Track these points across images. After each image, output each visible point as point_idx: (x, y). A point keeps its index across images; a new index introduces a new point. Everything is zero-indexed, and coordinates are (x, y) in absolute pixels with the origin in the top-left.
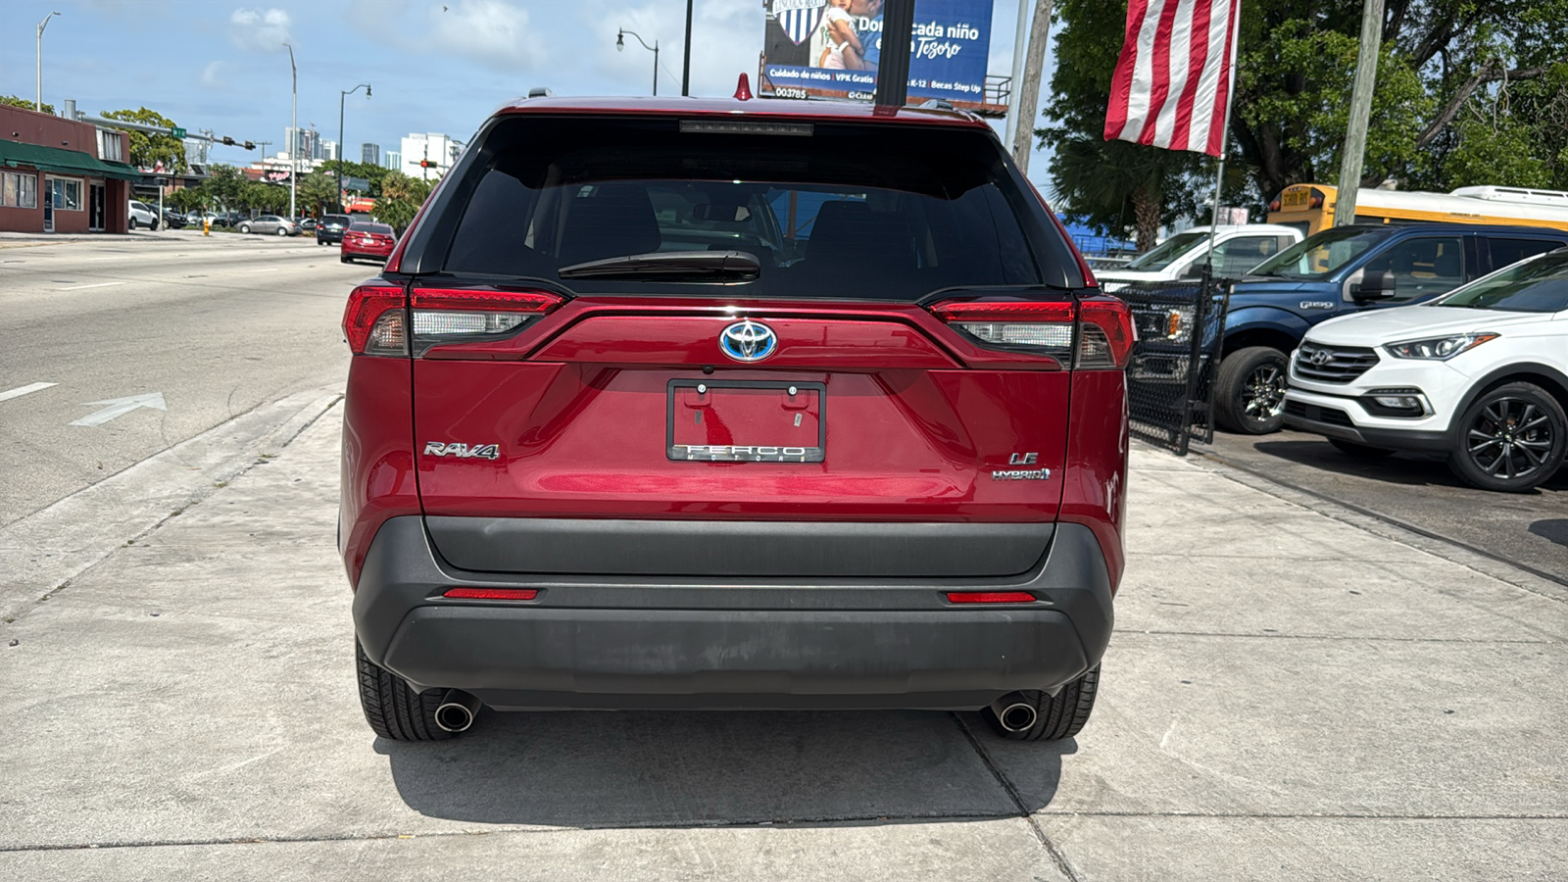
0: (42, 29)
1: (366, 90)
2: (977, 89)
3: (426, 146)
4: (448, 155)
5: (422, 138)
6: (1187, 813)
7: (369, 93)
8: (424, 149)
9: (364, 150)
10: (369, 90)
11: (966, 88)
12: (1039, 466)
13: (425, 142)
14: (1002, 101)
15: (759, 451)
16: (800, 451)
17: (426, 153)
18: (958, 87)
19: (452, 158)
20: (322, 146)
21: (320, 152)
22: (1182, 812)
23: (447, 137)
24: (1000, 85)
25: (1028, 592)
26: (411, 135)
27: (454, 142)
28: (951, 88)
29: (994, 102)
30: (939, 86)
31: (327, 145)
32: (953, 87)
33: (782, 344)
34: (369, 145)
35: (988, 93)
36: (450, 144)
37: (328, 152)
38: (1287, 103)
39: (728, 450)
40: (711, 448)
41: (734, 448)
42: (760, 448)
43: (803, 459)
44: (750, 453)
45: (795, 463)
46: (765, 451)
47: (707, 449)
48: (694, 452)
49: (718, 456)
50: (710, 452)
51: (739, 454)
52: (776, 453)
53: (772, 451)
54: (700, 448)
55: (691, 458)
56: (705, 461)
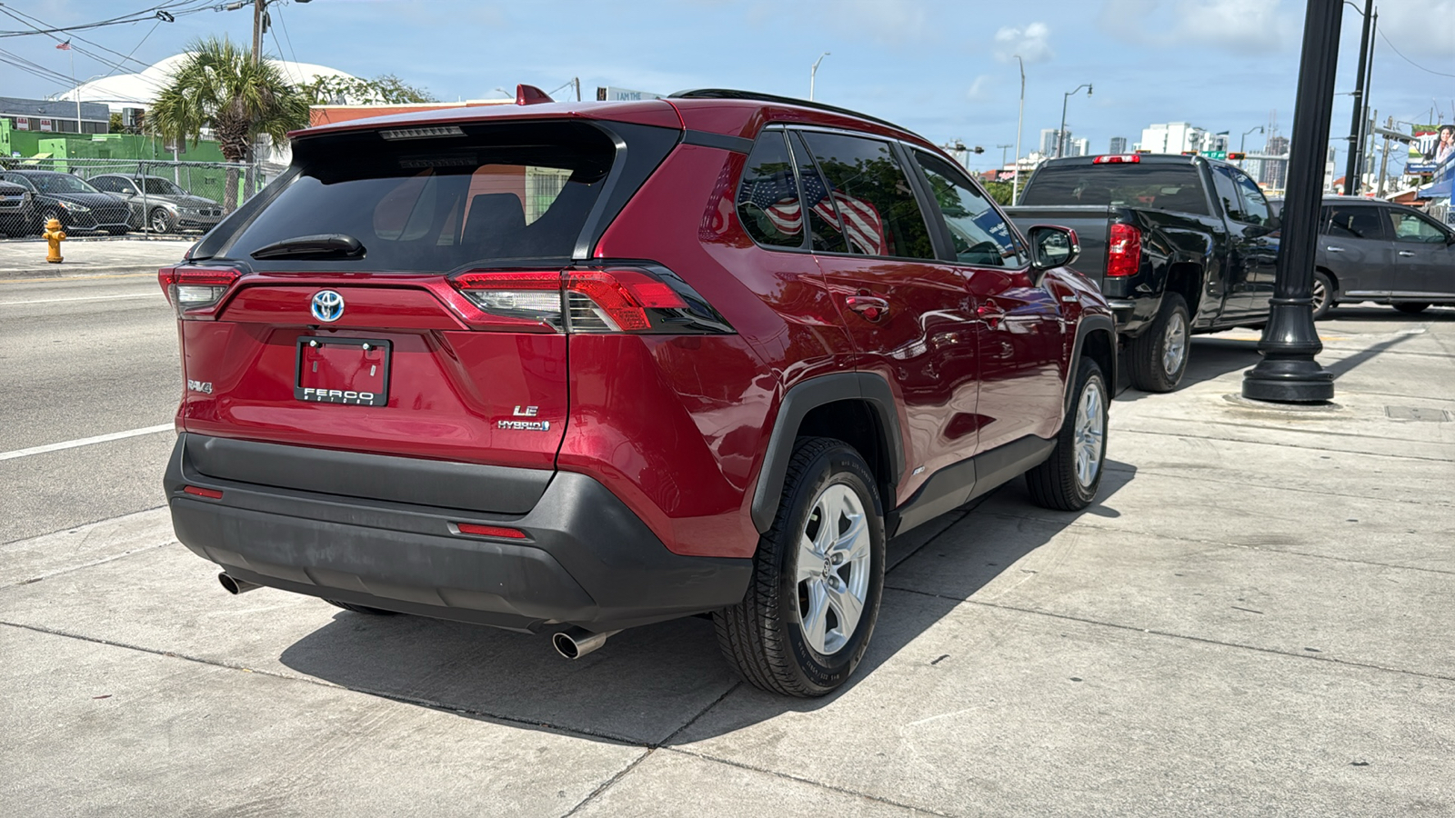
0: (816, 68)
1: (1087, 89)
3: (1167, 135)
4: (1187, 141)
5: (1163, 128)
6: (803, 778)
7: (1090, 92)
8: (1164, 139)
9: (1112, 144)
10: (1091, 89)
12: (540, 417)
13: (1165, 131)
15: (346, 395)
16: (369, 396)
17: (1166, 141)
19: (1191, 145)
20: (1073, 143)
21: (1071, 149)
22: (799, 777)
23: (1188, 125)
25: (518, 529)
26: (1152, 126)
27: (1194, 128)
31: (1078, 142)
33: (350, 308)
34: (1117, 139)
36: (1191, 131)
37: (1079, 148)
39: (328, 393)
40: (318, 390)
41: (331, 391)
42: (346, 393)
43: (371, 403)
44: (340, 396)
45: (365, 404)
46: (348, 395)
47: (315, 391)
48: (308, 394)
49: (322, 397)
50: (318, 394)
51: (333, 396)
52: (355, 397)
53: (353, 395)
54: (312, 391)
55: (306, 398)
56: (313, 402)
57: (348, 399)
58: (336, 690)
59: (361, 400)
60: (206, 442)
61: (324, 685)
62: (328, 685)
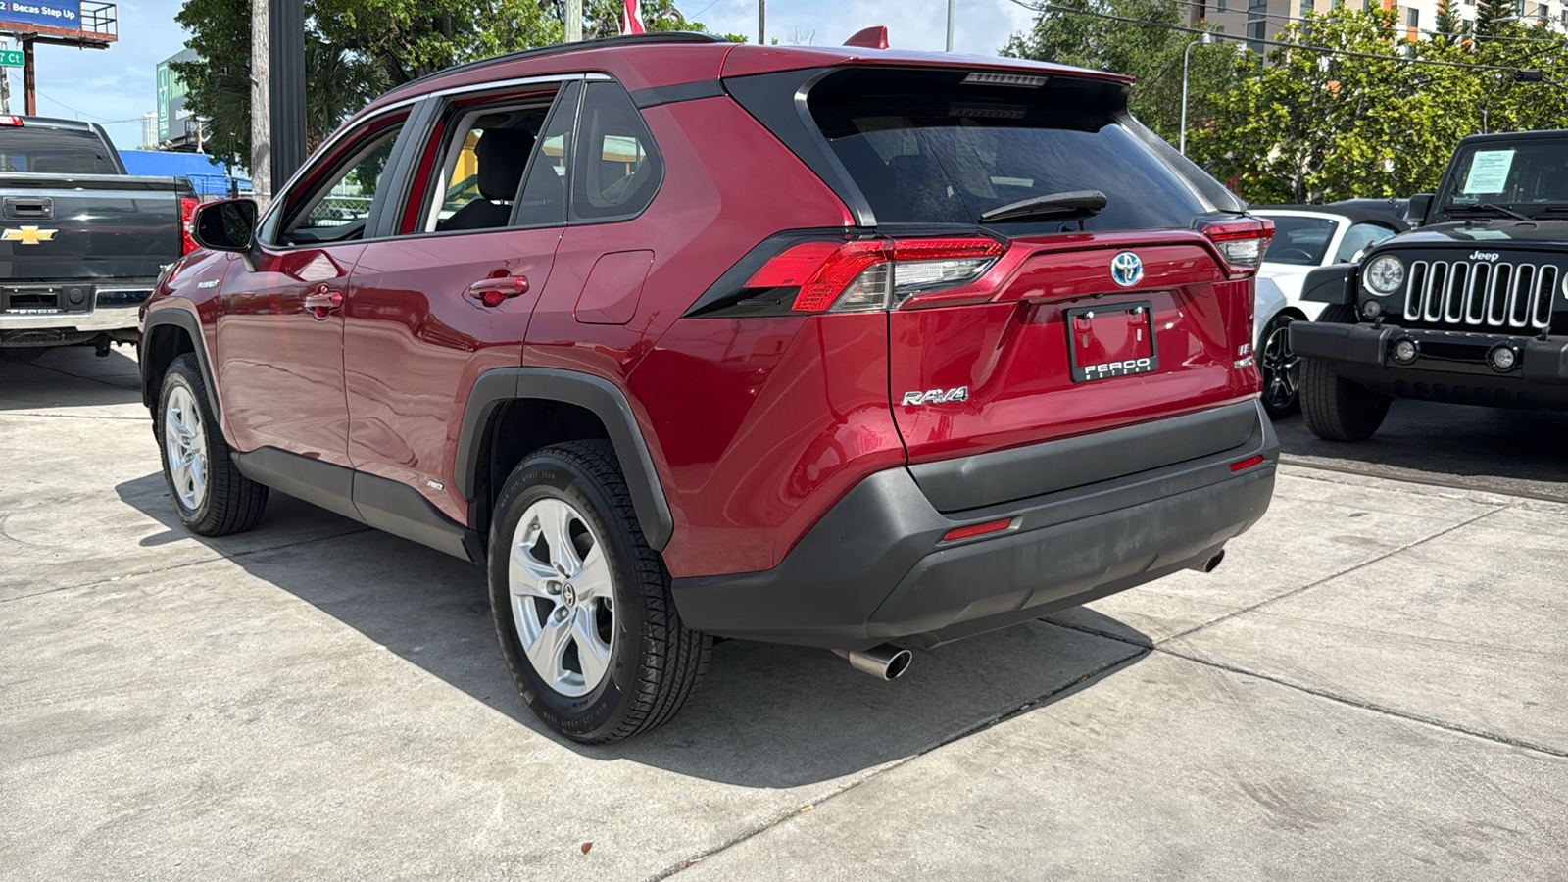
2: (71, 15)
11: (57, 13)
14: (101, 29)
18: (46, 11)
24: (95, 12)
25: (1261, 455)
28: (38, 12)
29: (92, 29)
30: (22, 9)
32: (41, 10)
35: (84, 20)
38: (445, 44)
39: (1109, 367)
40: (1099, 367)
41: (1111, 365)
42: (1125, 363)
43: (1148, 369)
44: (1120, 367)
45: (1143, 373)
46: (1128, 364)
47: (1096, 368)
48: (1090, 373)
49: (1104, 373)
50: (1099, 370)
51: (1114, 369)
52: (1134, 365)
53: (1132, 364)
54: (1092, 368)
55: (1088, 378)
56: (1096, 379)
57: (1128, 369)
58: (913, 763)
59: (1139, 367)
60: (962, 465)
61: (895, 766)
62: (900, 765)
